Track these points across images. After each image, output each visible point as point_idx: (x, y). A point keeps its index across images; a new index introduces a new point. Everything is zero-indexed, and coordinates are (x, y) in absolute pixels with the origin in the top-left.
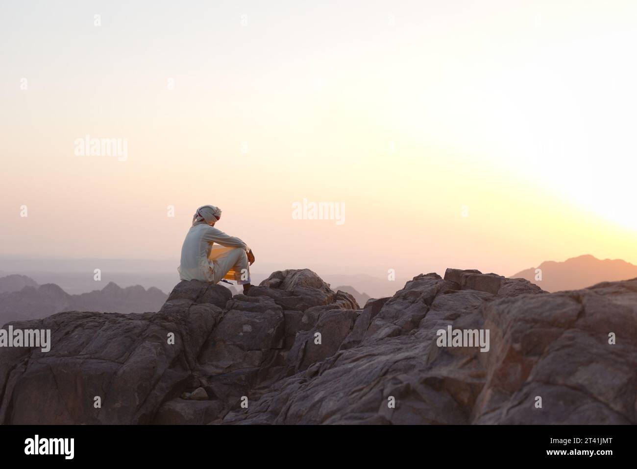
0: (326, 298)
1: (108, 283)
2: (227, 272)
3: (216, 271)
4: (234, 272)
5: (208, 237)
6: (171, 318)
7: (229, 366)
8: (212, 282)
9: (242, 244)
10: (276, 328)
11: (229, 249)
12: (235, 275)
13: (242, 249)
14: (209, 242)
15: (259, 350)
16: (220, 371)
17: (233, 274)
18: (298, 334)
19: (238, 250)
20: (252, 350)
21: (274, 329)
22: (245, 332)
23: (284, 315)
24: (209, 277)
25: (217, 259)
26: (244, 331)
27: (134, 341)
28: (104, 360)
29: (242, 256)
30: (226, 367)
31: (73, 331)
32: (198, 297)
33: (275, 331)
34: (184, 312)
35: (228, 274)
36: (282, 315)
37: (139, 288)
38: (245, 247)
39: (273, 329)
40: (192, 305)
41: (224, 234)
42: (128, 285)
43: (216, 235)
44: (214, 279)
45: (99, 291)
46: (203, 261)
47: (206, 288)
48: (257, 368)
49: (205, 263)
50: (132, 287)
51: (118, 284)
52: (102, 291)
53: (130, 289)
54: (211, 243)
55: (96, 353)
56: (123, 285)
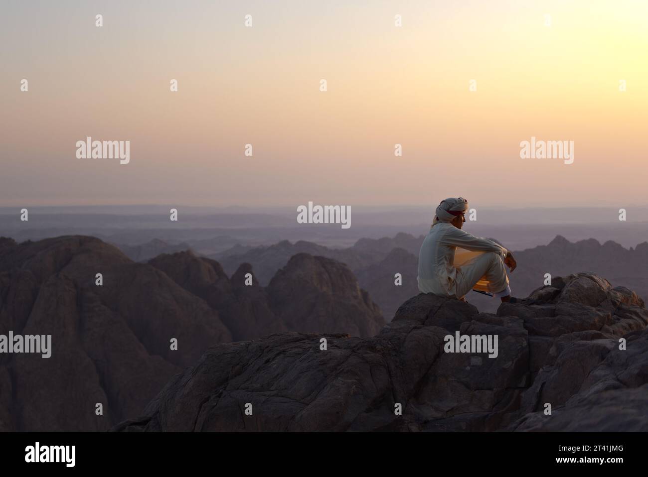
0: (596, 319)
1: (553, 237)
2: (477, 282)
3: (458, 282)
4: (488, 282)
5: (448, 240)
6: (379, 347)
7: (450, 409)
8: (454, 297)
9: (494, 247)
10: (514, 361)
11: (477, 254)
12: (488, 286)
13: (494, 253)
14: (448, 246)
15: (490, 389)
16: (439, 415)
17: (486, 285)
18: (541, 370)
19: (489, 255)
20: (482, 389)
21: (513, 363)
22: (473, 366)
23: (529, 344)
24: (449, 290)
25: (461, 267)
26: (472, 364)
27: (326, 377)
28: (290, 398)
29: (495, 263)
30: (447, 410)
31: (274, 359)
32: (427, 317)
33: (513, 365)
34: (399, 338)
35: (478, 284)
36: (525, 343)
37: (593, 242)
38: (499, 250)
39: (510, 363)
40: (415, 328)
41: (468, 236)
42: (580, 238)
43: (459, 237)
44: (456, 293)
45: (544, 246)
46: (440, 269)
47: (439, 305)
48: (486, 413)
49: (442, 273)
50: (583, 241)
51: (567, 238)
52: (548, 246)
53: (581, 244)
54: (452, 248)
55: (286, 389)
56: (573, 239)
